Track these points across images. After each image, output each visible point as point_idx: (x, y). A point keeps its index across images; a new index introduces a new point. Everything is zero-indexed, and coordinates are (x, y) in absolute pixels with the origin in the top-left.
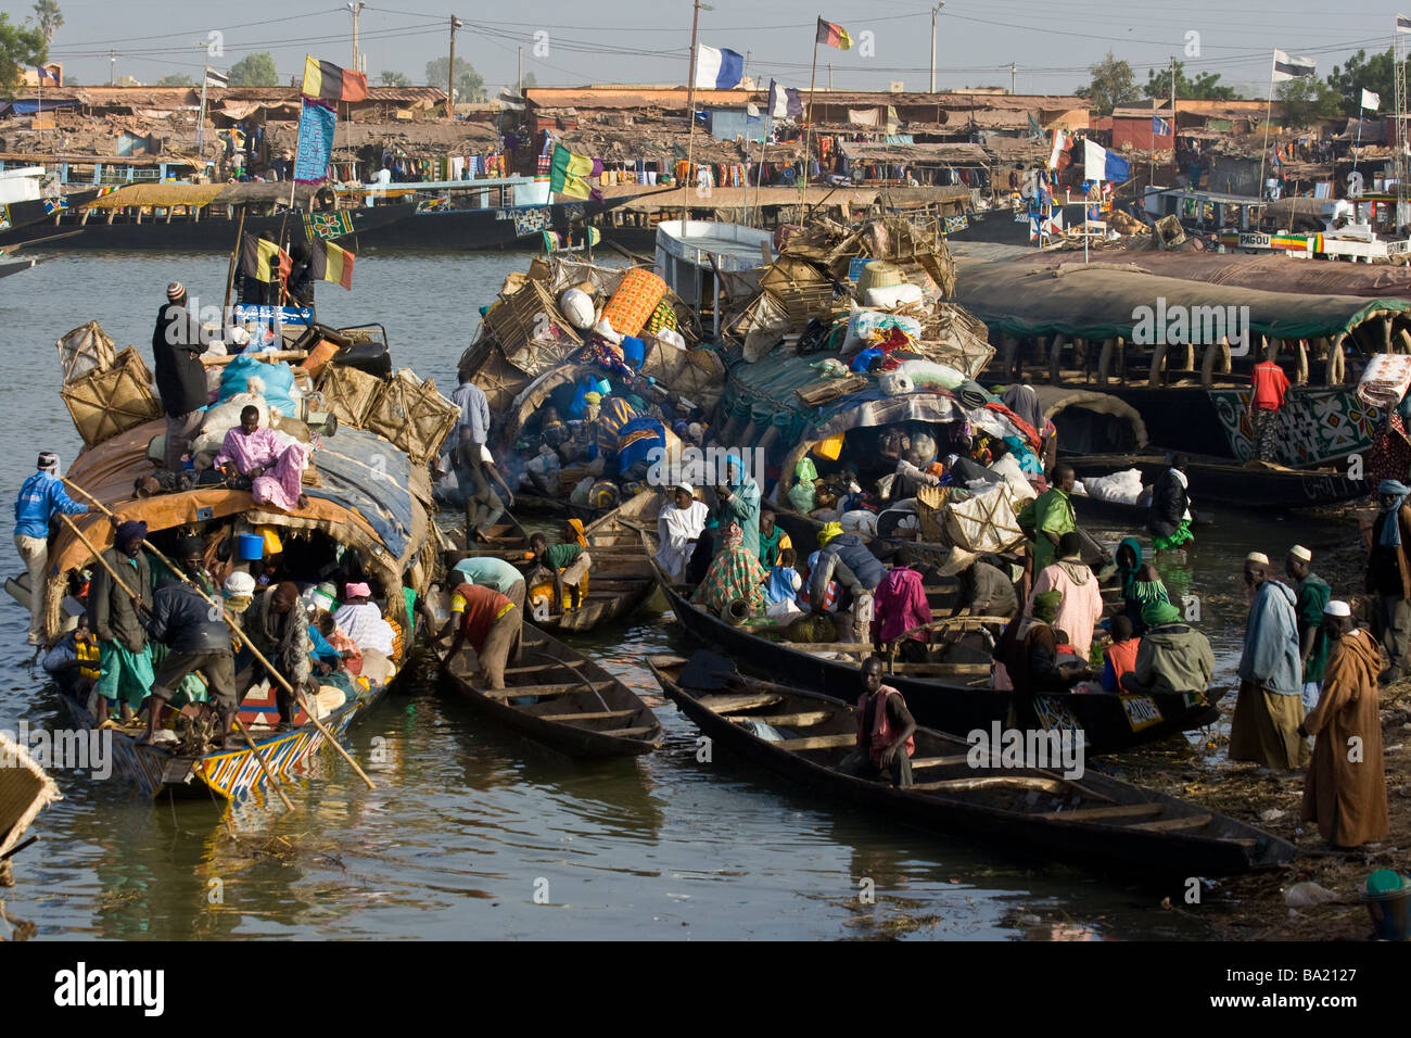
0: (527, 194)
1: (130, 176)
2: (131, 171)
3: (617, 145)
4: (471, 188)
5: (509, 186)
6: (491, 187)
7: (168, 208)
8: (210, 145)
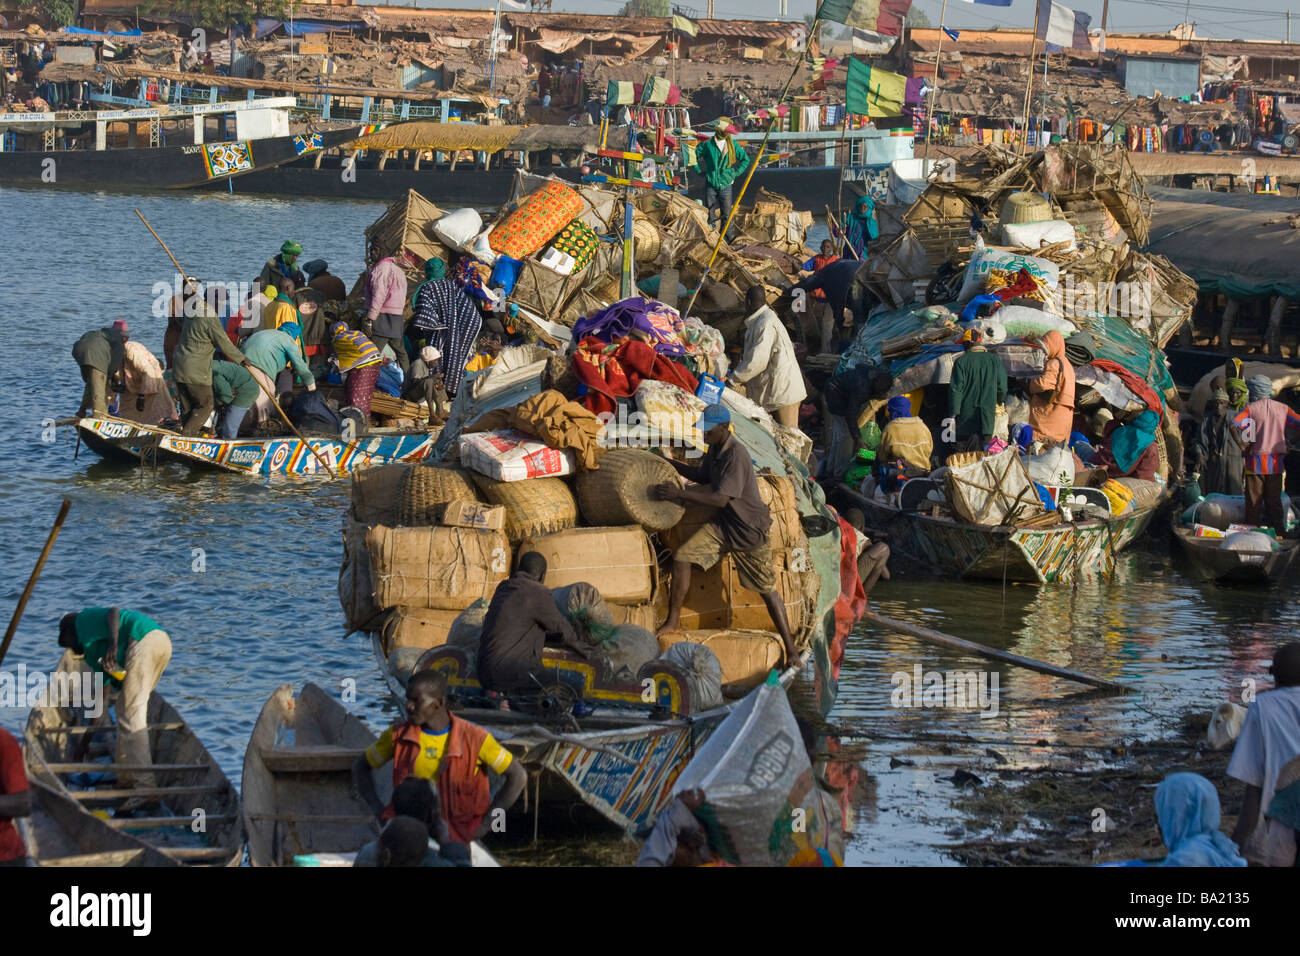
0: (882, 151)
1: (405, 114)
2: (406, 107)
3: (1007, 99)
4: (816, 141)
5: (860, 140)
6: (838, 140)
7: (453, 153)
8: (514, 81)
